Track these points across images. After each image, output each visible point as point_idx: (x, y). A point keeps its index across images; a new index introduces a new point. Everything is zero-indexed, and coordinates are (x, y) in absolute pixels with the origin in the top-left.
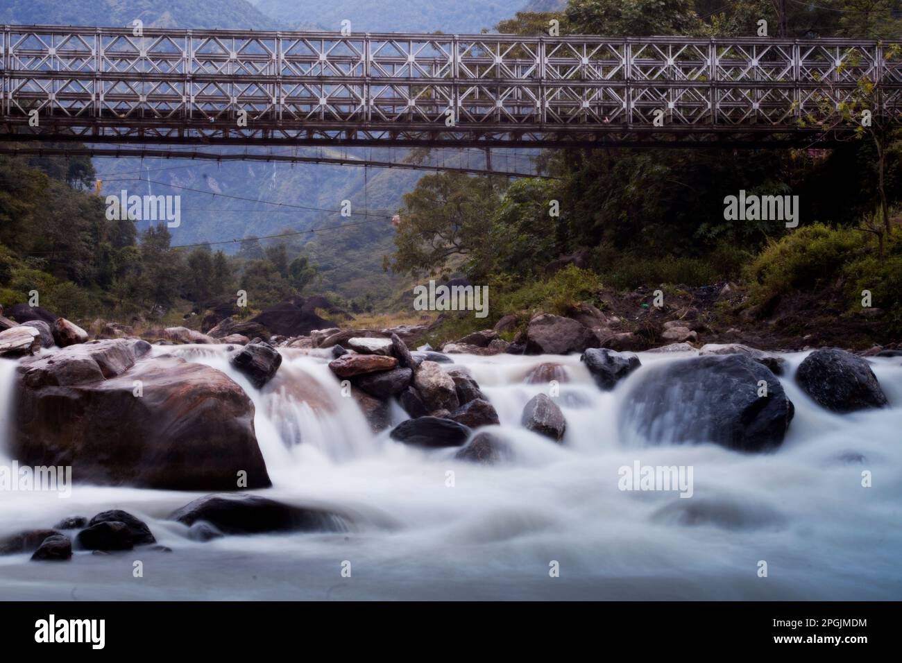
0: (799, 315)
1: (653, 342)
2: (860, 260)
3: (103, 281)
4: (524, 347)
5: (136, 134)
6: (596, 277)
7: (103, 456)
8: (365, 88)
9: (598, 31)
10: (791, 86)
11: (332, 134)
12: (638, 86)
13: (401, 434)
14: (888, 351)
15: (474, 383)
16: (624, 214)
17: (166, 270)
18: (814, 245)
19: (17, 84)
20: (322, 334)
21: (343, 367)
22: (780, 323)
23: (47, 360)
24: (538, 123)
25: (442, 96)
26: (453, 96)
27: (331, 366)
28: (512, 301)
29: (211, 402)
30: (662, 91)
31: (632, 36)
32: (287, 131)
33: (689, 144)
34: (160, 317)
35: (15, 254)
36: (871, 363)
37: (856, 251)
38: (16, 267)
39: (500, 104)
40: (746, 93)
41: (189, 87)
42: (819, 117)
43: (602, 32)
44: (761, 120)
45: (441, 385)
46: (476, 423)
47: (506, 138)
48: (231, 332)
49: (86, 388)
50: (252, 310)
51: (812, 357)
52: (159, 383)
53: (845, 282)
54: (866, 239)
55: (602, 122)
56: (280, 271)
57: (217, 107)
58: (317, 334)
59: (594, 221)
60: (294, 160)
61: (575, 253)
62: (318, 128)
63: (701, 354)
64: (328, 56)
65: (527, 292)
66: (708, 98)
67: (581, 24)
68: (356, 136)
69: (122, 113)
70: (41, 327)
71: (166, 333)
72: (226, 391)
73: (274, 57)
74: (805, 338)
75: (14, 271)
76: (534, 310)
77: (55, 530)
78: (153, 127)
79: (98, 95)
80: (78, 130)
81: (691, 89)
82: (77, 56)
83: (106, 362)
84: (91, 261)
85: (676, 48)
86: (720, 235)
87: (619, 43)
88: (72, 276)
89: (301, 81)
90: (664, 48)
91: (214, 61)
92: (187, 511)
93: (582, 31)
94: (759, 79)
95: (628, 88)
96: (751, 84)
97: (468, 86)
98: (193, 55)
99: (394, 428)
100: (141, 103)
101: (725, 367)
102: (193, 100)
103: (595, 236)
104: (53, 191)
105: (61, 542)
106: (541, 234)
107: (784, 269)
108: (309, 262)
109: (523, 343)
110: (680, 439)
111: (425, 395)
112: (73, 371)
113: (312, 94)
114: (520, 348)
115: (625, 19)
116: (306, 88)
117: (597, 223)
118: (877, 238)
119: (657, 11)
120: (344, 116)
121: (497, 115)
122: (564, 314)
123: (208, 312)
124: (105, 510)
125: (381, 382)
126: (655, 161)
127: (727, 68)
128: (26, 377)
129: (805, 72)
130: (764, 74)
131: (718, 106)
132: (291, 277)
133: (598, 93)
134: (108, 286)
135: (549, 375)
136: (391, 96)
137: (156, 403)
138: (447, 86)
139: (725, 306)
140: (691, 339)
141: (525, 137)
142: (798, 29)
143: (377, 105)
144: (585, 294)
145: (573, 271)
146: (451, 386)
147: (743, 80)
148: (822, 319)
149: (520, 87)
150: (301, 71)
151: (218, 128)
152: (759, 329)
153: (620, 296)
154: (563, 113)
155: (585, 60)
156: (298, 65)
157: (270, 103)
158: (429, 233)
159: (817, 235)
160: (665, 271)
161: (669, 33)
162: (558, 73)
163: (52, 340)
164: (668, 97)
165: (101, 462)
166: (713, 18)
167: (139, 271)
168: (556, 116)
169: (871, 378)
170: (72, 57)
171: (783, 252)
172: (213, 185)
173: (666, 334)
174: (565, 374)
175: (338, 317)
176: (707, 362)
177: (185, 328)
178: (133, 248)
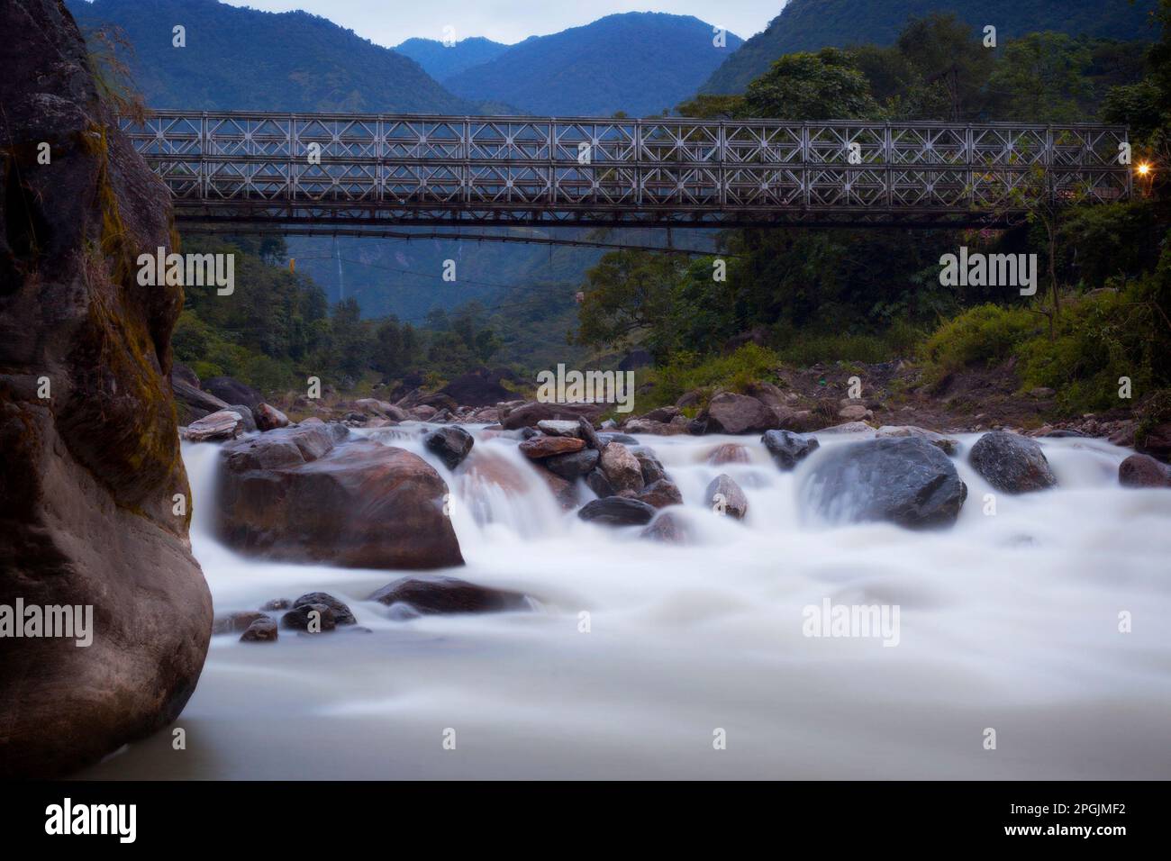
0: (973, 393)
1: (831, 421)
2: (1032, 341)
3: (295, 353)
4: (705, 424)
5: (329, 216)
6: (775, 355)
7: (306, 537)
8: (551, 170)
9: (777, 114)
10: (965, 169)
11: (518, 215)
12: (815, 169)
13: (589, 514)
14: (1059, 431)
15: (659, 464)
16: (801, 292)
17: (356, 343)
18: (986, 325)
19: (215, 168)
20: (507, 406)
21: (532, 448)
22: (954, 402)
23: (250, 444)
24: (718, 204)
25: (625, 178)
26: (636, 178)
27: (521, 448)
28: (694, 378)
29: (406, 485)
30: (839, 173)
31: (810, 119)
32: (475, 212)
33: (865, 225)
34: (351, 388)
35: (211, 328)
36: (1041, 444)
37: (1028, 331)
38: (212, 341)
39: (681, 186)
40: (920, 176)
41: (380, 170)
42: (991, 200)
43: (780, 115)
44: (935, 202)
45: (627, 466)
46: (661, 503)
47: (687, 218)
48: (420, 403)
49: (288, 471)
50: (439, 382)
51: (985, 439)
52: (358, 466)
53: (1016, 362)
54: (1036, 320)
55: (781, 204)
56: (466, 343)
57: (407, 189)
58: (503, 406)
59: (773, 298)
60: (480, 238)
61: (753, 331)
62: (506, 210)
63: (877, 436)
64: (514, 139)
65: (708, 369)
66: (883, 180)
67: (760, 107)
68: (542, 217)
69: (315, 196)
70: (243, 411)
71: (357, 405)
72: (422, 474)
73: (463, 141)
74: (977, 417)
75: (209, 345)
76: (715, 387)
77: (261, 612)
78: (345, 209)
79: (292, 178)
80: (273, 212)
81: (867, 171)
82: (272, 141)
83: (307, 447)
84: (284, 334)
85: (853, 131)
86: (894, 313)
87: (795, 126)
88: (265, 349)
89: (489, 164)
90: (840, 131)
91: (404, 144)
92: (386, 593)
93: (761, 114)
94: (933, 162)
95: (806, 170)
96: (924, 167)
97: (650, 168)
98: (384, 139)
99: (581, 508)
100: (333, 186)
101: (901, 449)
102: (384, 183)
103: (773, 313)
104: (247, 266)
105: (267, 624)
106: (721, 311)
107: (957, 349)
108: (494, 334)
109: (705, 420)
110: (858, 518)
111: (611, 475)
112: (276, 456)
113: (498, 176)
114: (701, 425)
115: (804, 103)
116: (493, 170)
117: (775, 300)
118: (1048, 319)
119: (833, 94)
120: (530, 198)
121: (678, 197)
122: (744, 392)
123: (397, 383)
124: (308, 592)
125: (569, 463)
126: (831, 241)
127: (902, 151)
128: (229, 461)
129: (977, 154)
130: (938, 157)
131: (893, 188)
132: (478, 349)
133: (777, 176)
134: (301, 359)
135: (729, 456)
136: (576, 178)
137: (354, 486)
138: (631, 168)
139: (899, 385)
140: (867, 418)
141: (705, 218)
142: (970, 109)
143: (562, 187)
144: (764, 372)
145: (752, 348)
146: (637, 467)
147: (917, 163)
148: (993, 398)
149: (701, 169)
150: (488, 154)
151: (409, 209)
152: (932, 408)
153: (797, 373)
154: (743, 194)
155: (764, 144)
156: (486, 148)
157: (458, 185)
158: (611, 307)
159: (989, 316)
160: (842, 348)
161: (845, 117)
162: (738, 156)
163: (254, 424)
164: (844, 179)
165: (303, 542)
166: (889, 100)
167: (330, 343)
168: (736, 197)
169: (1042, 460)
170: (267, 142)
171: (956, 332)
172: (401, 260)
173: (842, 413)
174: (746, 455)
175: (523, 388)
176: (883, 444)
177: (374, 400)
178: (324, 321)
